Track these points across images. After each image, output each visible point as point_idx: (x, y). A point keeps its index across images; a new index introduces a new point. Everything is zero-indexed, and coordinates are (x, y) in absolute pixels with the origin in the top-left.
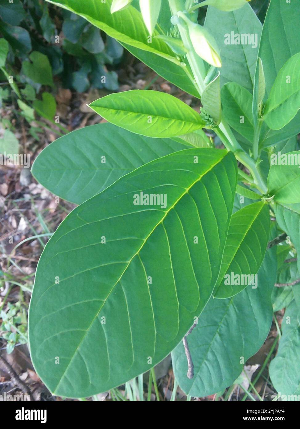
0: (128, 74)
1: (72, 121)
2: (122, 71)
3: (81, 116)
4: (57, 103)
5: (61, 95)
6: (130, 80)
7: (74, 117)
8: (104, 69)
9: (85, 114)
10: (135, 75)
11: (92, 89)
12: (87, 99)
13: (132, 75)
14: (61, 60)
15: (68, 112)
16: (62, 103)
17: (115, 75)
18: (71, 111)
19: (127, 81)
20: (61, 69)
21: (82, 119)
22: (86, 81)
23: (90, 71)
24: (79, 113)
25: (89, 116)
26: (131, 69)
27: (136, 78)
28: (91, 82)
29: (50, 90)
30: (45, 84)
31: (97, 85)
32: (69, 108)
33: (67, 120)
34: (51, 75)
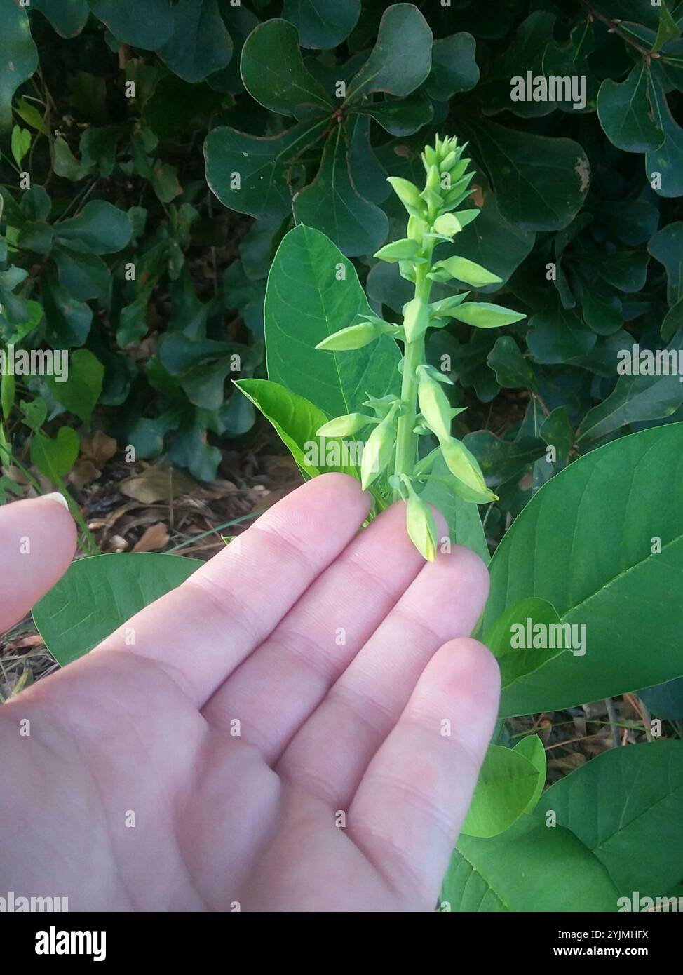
0: (243, 464)
1: (93, 502)
2: (234, 454)
3: (116, 498)
4: (81, 454)
5: (95, 445)
6: (243, 476)
7: (102, 495)
8: (202, 438)
9: (126, 499)
10: (256, 473)
11: (162, 460)
12: (143, 474)
13: (248, 470)
14: (128, 385)
15: (94, 481)
16: (88, 459)
17: (217, 456)
18: (101, 481)
19: (237, 477)
20: (119, 400)
21: (114, 507)
22: (159, 442)
23: (175, 428)
24: (115, 491)
25: (133, 506)
26: (252, 458)
27: (254, 479)
28: (167, 447)
29: (78, 425)
30: (72, 411)
31: (177, 458)
32: (99, 474)
33: (84, 493)
34: (95, 402)
